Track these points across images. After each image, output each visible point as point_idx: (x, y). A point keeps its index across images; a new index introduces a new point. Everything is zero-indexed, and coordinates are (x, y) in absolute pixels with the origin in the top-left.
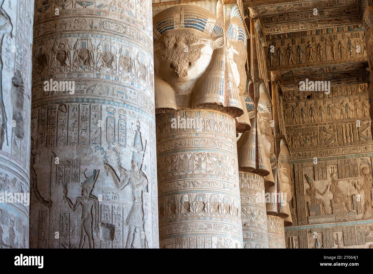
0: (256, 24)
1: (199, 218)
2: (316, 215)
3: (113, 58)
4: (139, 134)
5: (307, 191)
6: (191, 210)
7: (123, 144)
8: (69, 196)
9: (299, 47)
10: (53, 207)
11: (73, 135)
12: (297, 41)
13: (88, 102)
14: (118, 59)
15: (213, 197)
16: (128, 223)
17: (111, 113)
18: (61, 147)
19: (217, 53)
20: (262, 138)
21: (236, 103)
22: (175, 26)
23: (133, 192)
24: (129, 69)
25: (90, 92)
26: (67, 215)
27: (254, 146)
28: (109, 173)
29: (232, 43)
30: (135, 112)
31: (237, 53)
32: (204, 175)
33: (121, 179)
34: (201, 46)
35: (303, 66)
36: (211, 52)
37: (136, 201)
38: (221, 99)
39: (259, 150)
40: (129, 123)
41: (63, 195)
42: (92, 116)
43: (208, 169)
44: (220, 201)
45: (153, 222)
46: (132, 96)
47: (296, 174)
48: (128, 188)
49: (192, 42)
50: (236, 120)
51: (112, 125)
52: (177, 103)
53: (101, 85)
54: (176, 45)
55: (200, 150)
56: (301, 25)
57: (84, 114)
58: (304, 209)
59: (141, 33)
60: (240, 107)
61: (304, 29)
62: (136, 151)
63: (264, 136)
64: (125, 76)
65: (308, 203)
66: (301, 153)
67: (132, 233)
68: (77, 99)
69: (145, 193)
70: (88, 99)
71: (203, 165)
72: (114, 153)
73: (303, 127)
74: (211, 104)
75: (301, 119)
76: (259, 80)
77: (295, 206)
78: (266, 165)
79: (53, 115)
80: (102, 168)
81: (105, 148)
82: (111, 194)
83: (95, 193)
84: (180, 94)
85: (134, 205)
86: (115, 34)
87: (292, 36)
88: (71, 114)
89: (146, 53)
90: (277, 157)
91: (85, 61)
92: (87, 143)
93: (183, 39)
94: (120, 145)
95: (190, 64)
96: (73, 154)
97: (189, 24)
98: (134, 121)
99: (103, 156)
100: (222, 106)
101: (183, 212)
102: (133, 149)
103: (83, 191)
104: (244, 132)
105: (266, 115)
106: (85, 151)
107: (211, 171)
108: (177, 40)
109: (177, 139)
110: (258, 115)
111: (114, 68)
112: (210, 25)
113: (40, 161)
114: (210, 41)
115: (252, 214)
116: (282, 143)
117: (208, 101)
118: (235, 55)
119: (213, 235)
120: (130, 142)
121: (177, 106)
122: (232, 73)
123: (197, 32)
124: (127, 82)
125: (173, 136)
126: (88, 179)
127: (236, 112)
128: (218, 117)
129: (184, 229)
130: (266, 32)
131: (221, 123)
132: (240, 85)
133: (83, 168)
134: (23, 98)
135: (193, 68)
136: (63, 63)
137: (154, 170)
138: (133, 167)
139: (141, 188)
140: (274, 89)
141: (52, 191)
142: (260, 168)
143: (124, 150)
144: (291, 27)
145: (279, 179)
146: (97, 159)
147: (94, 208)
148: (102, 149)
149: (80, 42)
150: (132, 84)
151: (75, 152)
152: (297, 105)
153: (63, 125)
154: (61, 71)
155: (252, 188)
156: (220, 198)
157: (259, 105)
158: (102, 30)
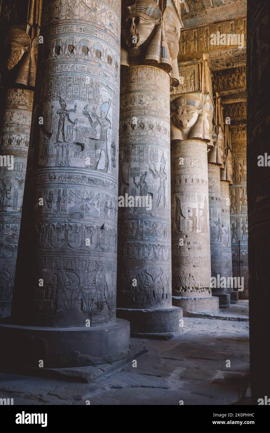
0: (219, 100)
1: (190, 185)
2: (244, 180)
3: (153, 126)
4: (163, 157)
5: (240, 170)
6: (187, 181)
7: (157, 161)
8: (135, 182)
9: (239, 108)
10: (129, 186)
11: (137, 158)
12: (238, 105)
13: (143, 144)
14: (155, 127)
15: (196, 177)
16: (158, 192)
17: (152, 149)
18: (132, 163)
19: (200, 115)
20: (219, 150)
21: (207, 137)
22: (182, 104)
23: (160, 180)
24: (160, 130)
25: (144, 140)
26: (135, 189)
27: (216, 153)
28: (151, 173)
29: (206, 111)
30: (162, 148)
31: (209, 115)
32: (193, 168)
33: (156, 175)
34: (193, 113)
35: (240, 117)
36: (197, 115)
37: (162, 184)
38: (201, 136)
39: (218, 155)
40: (159, 153)
41: (133, 181)
42: (145, 150)
43: (195, 165)
44: (199, 178)
45: (168, 192)
46: (161, 141)
47: (236, 163)
48: (159, 179)
49: (190, 111)
50: (207, 144)
51: (153, 154)
52: (183, 137)
53: (148, 137)
54: (182, 113)
55: (192, 157)
56: (239, 99)
57: (142, 149)
58: (239, 178)
59: (165, 115)
60: (209, 139)
61: (241, 101)
62: (162, 164)
63: (220, 149)
64: (158, 133)
65: (240, 175)
66: (238, 154)
67: (160, 196)
68: (139, 143)
69: (165, 180)
70: (143, 143)
71: (193, 163)
72: (153, 165)
73: (240, 143)
74: (196, 138)
75: (239, 139)
76: (219, 125)
77: (235, 176)
78: (221, 161)
79: (129, 149)
80: (148, 171)
81: (150, 163)
82: (152, 181)
83: (145, 181)
84: (184, 133)
85: (160, 185)
86: (154, 116)
87: (236, 104)
88: (136, 149)
89: (167, 123)
90: (227, 157)
91: (142, 128)
92: (143, 161)
93: (186, 110)
94: (156, 162)
95: (188, 121)
96: (137, 165)
97: (188, 103)
98: (161, 152)
99: (149, 166)
100: (201, 139)
101: (184, 183)
102: (160, 163)
103: (141, 180)
104: (211, 149)
105: (221, 140)
106: (142, 164)
107: (195, 166)
108: (183, 110)
109: (182, 152)
110: (218, 140)
111: (154, 130)
112: (197, 103)
113: (124, 168)
114: (197, 110)
115: (214, 182)
116: (229, 150)
117: (195, 136)
118: (208, 116)
119: (196, 192)
120: (159, 160)
121: (183, 138)
122: (206, 124)
123: (191, 107)
124: (159, 136)
125: (181, 151)
126: (143, 175)
127: (207, 141)
128: (200, 143)
129: (184, 189)
130: (224, 103)
131: (200, 146)
132: (210, 129)
133: (141, 171)
134: (115, 152)
135: (189, 122)
136: (133, 129)
137: (169, 171)
138: (161, 170)
139: (164, 178)
140: (227, 127)
141: (129, 180)
142: (218, 163)
143: (157, 163)
144: (235, 100)
145: (227, 166)
146: (146, 167)
147: (145, 187)
148: (148, 163)
149: (140, 120)
150: (161, 137)
151: (138, 164)
152: (238, 133)
153: (133, 154)
154: (132, 132)
155: (214, 171)
156: (200, 177)
157: (219, 136)
158: (149, 114)
